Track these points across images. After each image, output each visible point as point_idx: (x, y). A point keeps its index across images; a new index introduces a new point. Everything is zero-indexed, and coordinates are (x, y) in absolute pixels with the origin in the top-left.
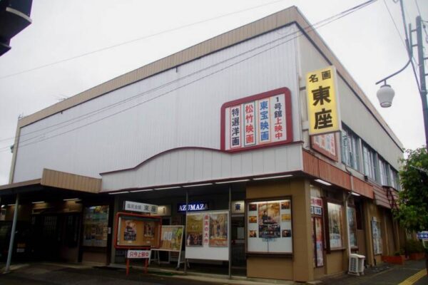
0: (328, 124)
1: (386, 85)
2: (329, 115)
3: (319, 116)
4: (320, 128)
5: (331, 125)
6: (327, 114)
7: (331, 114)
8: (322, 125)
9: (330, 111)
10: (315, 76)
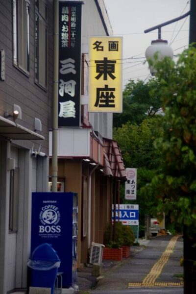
0: (110, 104)
1: (160, 41)
2: (112, 93)
3: (101, 92)
4: (101, 106)
5: (113, 106)
6: (110, 92)
7: (115, 93)
8: (104, 103)
9: (114, 89)
10: (100, 43)
